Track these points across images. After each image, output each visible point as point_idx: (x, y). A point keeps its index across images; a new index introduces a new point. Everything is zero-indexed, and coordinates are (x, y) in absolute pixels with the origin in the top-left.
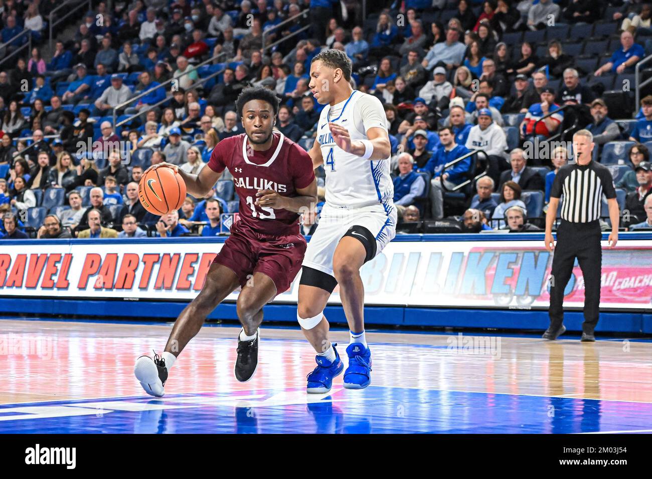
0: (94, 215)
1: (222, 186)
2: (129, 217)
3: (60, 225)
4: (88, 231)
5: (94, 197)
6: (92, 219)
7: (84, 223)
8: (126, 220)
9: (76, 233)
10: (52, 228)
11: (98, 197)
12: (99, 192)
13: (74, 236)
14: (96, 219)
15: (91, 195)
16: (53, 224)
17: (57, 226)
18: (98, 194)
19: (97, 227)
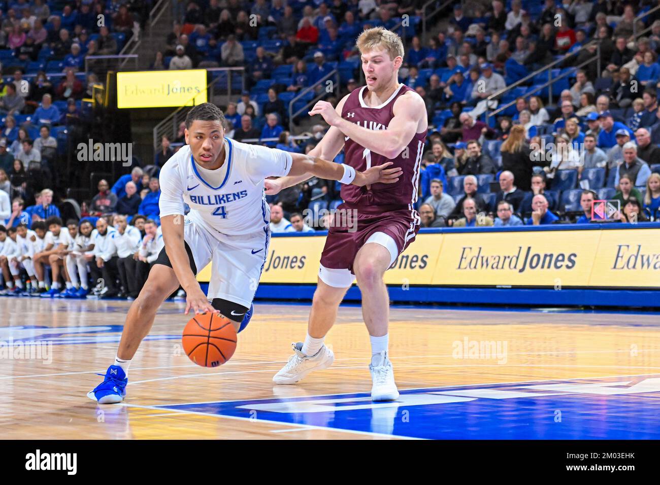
0: (469, 204)
1: (594, 173)
2: (503, 203)
3: (435, 213)
4: (463, 220)
5: (467, 184)
6: (467, 208)
7: (458, 212)
8: (500, 207)
9: (450, 221)
10: (426, 217)
11: (471, 184)
12: (472, 180)
13: (447, 224)
14: (472, 208)
15: (465, 183)
16: (427, 212)
17: (431, 215)
18: (471, 182)
19: (473, 215)
